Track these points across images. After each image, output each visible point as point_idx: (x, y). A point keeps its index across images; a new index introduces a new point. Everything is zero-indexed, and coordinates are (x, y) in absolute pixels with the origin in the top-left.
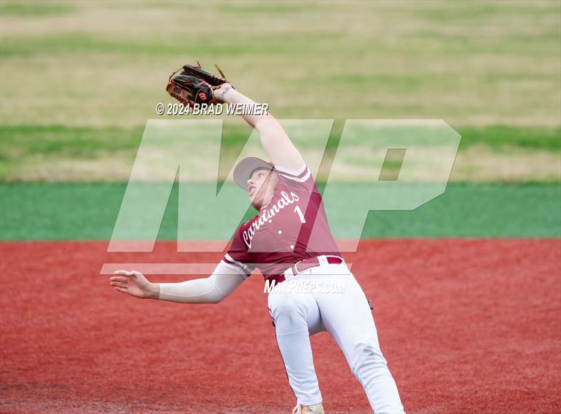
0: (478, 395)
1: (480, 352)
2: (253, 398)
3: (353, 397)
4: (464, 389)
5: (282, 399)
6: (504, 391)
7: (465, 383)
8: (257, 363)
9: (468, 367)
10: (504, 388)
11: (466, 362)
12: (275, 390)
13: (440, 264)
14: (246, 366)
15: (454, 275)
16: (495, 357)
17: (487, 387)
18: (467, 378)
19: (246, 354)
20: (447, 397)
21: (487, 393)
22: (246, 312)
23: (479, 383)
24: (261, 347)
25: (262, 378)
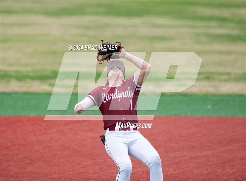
0: (101, 178)
1: (102, 161)
2: (11, 179)
3: (51, 178)
4: (95, 175)
5: (23, 179)
6: (111, 176)
7: (96, 173)
8: (13, 164)
9: (97, 167)
10: (111, 175)
11: (96, 165)
12: (20, 175)
13: (86, 126)
14: (9, 166)
15: (92, 130)
16: (108, 163)
17: (104, 175)
18: (97, 171)
19: (9, 161)
20: (89, 179)
21: (105, 177)
22: (9, 144)
23: (101, 173)
24: (15, 158)
25: (15, 170)
